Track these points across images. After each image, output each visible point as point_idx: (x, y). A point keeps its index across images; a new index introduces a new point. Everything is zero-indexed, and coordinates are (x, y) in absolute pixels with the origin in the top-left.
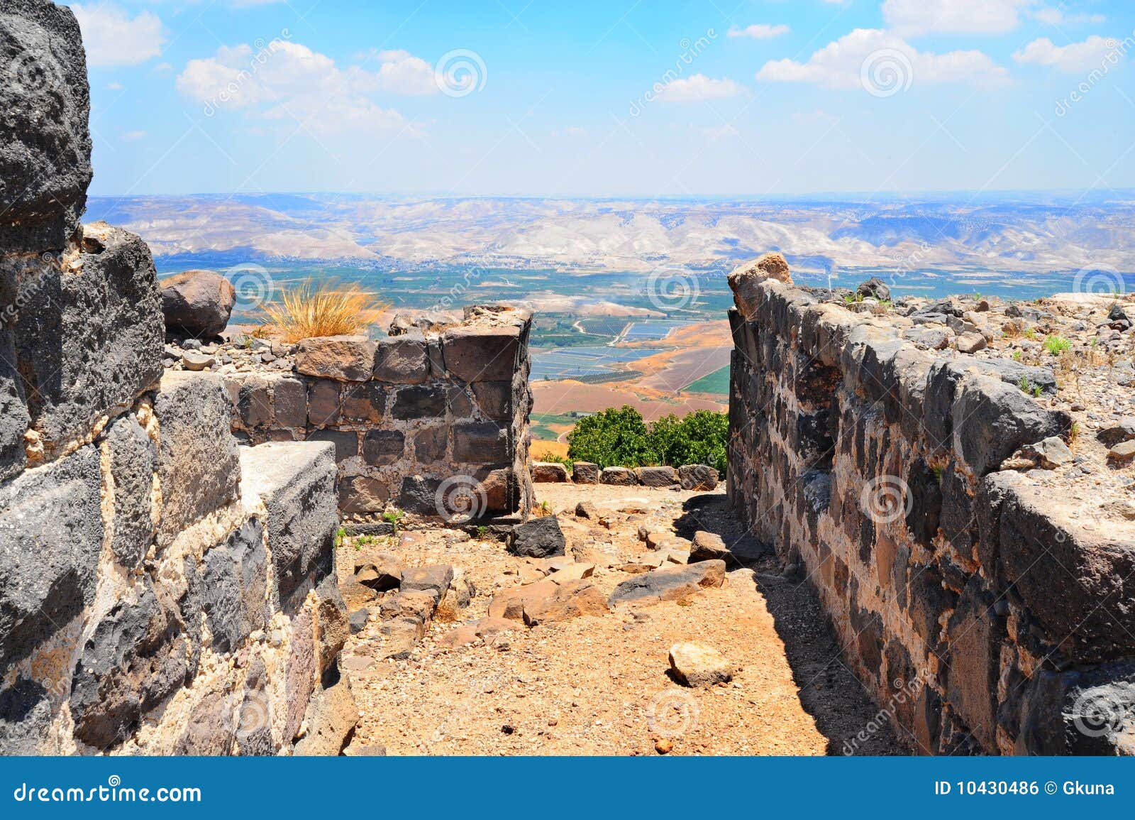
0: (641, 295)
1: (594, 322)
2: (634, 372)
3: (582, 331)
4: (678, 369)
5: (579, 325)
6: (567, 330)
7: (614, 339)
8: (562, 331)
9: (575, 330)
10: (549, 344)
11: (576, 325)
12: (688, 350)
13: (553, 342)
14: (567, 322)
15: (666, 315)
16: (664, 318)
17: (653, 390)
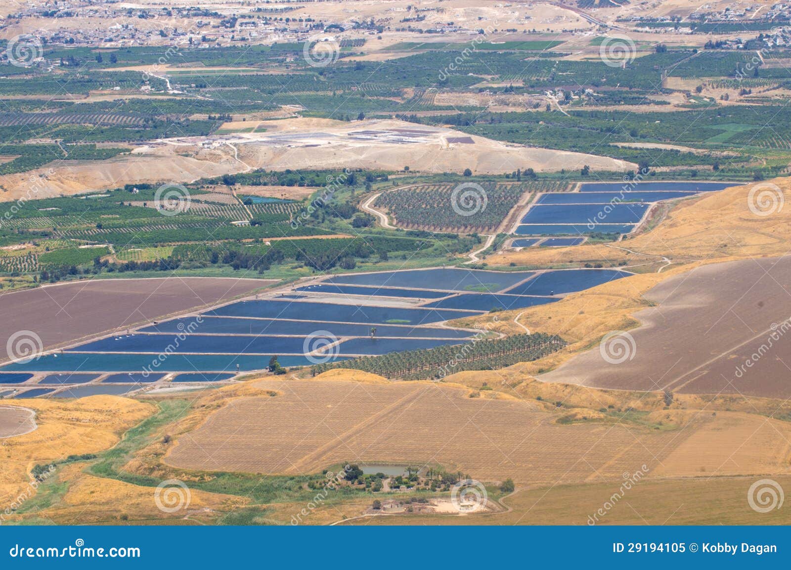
0: (562, 109)
1: (421, 197)
2: (538, 338)
3: (385, 222)
4: (664, 323)
5: (377, 204)
6: (345, 223)
7: (480, 241)
8: (324, 227)
9: (366, 221)
10: (284, 268)
11: (366, 206)
12: (697, 268)
13: (299, 257)
14: (343, 197)
15: (635, 166)
16: (630, 175)
17: (596, 394)
